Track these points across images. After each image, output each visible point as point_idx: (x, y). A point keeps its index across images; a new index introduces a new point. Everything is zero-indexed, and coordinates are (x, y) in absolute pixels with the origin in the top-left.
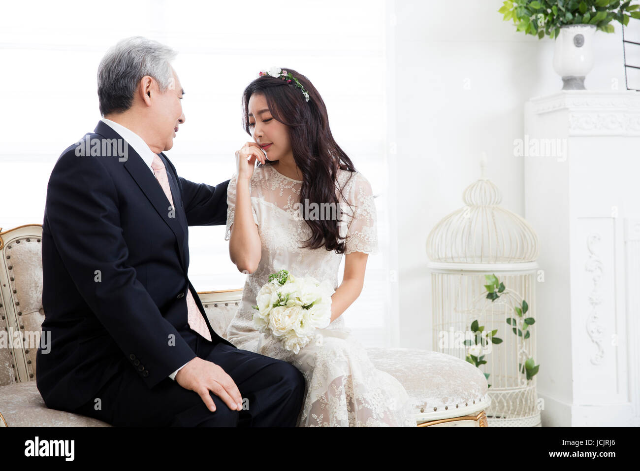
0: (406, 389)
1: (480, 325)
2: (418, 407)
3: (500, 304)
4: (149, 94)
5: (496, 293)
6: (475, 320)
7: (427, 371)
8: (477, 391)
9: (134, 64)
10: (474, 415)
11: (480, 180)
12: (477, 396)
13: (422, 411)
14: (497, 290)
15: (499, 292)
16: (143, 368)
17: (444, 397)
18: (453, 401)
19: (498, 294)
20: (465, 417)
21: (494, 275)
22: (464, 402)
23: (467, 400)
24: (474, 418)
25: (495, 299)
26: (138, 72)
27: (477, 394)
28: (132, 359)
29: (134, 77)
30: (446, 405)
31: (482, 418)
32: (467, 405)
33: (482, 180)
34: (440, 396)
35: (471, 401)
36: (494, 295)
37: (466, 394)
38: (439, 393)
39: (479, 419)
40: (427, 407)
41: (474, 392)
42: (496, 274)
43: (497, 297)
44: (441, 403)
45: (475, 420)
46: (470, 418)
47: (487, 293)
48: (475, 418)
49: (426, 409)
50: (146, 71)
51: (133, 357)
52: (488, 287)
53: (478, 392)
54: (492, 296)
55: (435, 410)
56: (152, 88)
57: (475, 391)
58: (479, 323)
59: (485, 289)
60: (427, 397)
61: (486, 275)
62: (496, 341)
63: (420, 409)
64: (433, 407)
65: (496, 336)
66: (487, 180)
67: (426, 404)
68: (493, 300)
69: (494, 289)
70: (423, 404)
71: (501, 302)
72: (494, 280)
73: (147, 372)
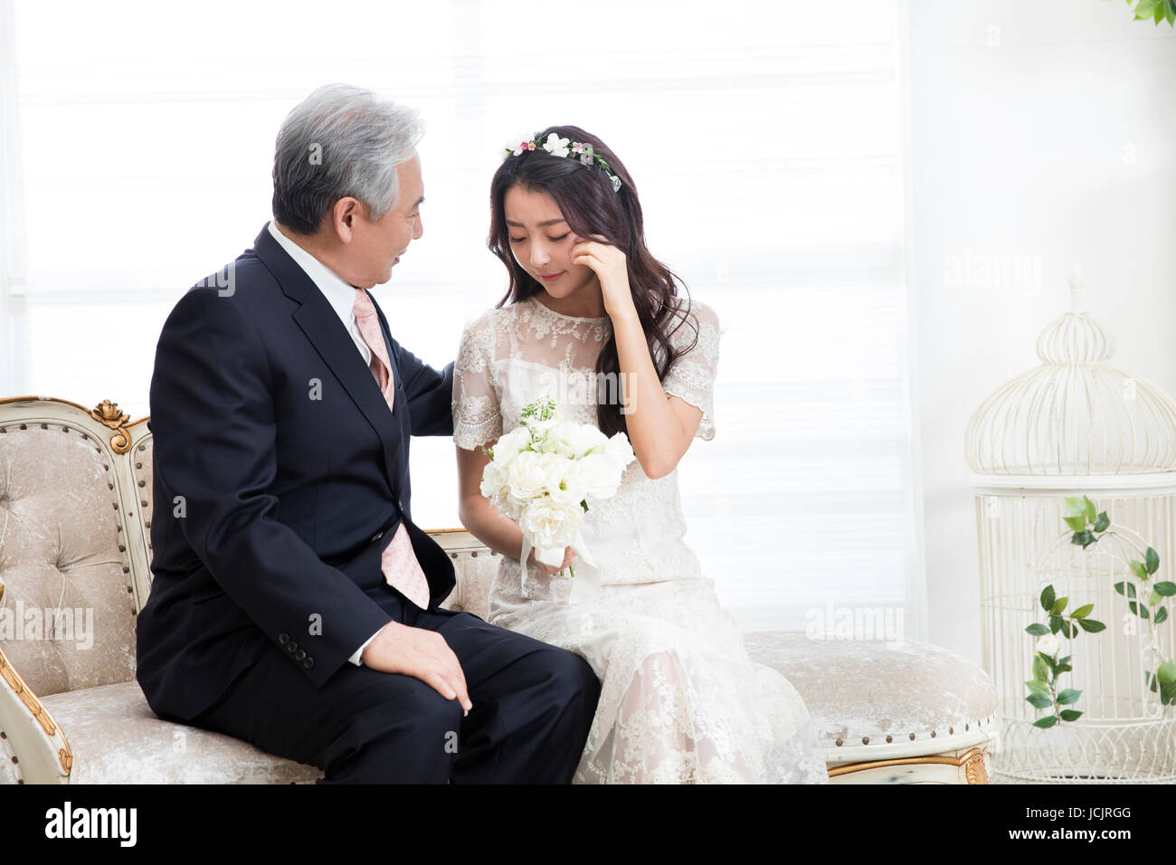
0: (806, 702)
1: (1058, 596)
2: (829, 735)
3: (1098, 553)
4: (348, 220)
5: (1089, 532)
6: (1048, 585)
7: (858, 671)
8: (958, 708)
9: (329, 173)
10: (953, 755)
11: (1067, 314)
12: (959, 719)
13: (839, 744)
14: (1091, 528)
15: (1096, 530)
16: (304, 654)
17: (883, 718)
18: (902, 726)
19: (1096, 535)
20: (932, 758)
21: (1085, 497)
22: (927, 730)
23: (934, 725)
24: (953, 760)
25: (1087, 545)
26: (333, 189)
27: (957, 715)
28: (282, 641)
29: (325, 194)
30: (889, 732)
31: (971, 760)
32: (934, 735)
33: (1072, 314)
34: (874, 717)
35: (944, 728)
36: (1087, 536)
37: (932, 714)
38: (872, 710)
39: (965, 762)
40: (849, 736)
41: (950, 712)
42: (1090, 496)
43: (1092, 540)
44: (877, 730)
45: (956, 765)
46: (946, 760)
47: (1072, 533)
48: (957, 762)
49: (846, 742)
50: (348, 189)
51: (284, 639)
52: (1072, 521)
53: (960, 711)
54: (1082, 539)
55: (866, 742)
56: (356, 213)
57: (953, 710)
58: (1056, 591)
59: (1065, 527)
60: (847, 718)
61: (1066, 498)
62: (1093, 627)
63: (835, 741)
64: (860, 737)
65: (1092, 616)
66: (1082, 314)
67: (846, 730)
68: (1085, 546)
69: (1084, 525)
70: (841, 731)
71: (1100, 550)
72: (1084, 507)
73: (311, 659)
